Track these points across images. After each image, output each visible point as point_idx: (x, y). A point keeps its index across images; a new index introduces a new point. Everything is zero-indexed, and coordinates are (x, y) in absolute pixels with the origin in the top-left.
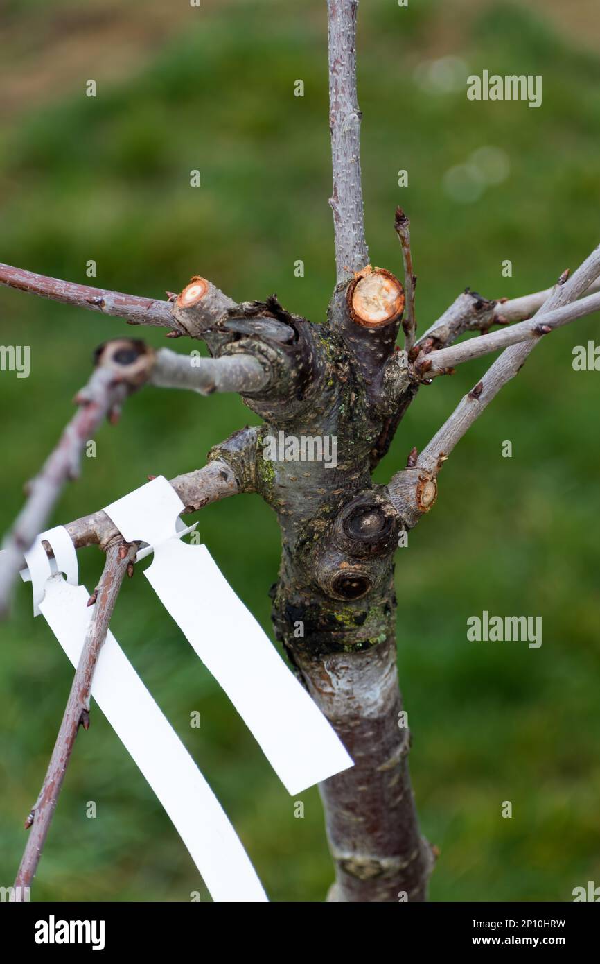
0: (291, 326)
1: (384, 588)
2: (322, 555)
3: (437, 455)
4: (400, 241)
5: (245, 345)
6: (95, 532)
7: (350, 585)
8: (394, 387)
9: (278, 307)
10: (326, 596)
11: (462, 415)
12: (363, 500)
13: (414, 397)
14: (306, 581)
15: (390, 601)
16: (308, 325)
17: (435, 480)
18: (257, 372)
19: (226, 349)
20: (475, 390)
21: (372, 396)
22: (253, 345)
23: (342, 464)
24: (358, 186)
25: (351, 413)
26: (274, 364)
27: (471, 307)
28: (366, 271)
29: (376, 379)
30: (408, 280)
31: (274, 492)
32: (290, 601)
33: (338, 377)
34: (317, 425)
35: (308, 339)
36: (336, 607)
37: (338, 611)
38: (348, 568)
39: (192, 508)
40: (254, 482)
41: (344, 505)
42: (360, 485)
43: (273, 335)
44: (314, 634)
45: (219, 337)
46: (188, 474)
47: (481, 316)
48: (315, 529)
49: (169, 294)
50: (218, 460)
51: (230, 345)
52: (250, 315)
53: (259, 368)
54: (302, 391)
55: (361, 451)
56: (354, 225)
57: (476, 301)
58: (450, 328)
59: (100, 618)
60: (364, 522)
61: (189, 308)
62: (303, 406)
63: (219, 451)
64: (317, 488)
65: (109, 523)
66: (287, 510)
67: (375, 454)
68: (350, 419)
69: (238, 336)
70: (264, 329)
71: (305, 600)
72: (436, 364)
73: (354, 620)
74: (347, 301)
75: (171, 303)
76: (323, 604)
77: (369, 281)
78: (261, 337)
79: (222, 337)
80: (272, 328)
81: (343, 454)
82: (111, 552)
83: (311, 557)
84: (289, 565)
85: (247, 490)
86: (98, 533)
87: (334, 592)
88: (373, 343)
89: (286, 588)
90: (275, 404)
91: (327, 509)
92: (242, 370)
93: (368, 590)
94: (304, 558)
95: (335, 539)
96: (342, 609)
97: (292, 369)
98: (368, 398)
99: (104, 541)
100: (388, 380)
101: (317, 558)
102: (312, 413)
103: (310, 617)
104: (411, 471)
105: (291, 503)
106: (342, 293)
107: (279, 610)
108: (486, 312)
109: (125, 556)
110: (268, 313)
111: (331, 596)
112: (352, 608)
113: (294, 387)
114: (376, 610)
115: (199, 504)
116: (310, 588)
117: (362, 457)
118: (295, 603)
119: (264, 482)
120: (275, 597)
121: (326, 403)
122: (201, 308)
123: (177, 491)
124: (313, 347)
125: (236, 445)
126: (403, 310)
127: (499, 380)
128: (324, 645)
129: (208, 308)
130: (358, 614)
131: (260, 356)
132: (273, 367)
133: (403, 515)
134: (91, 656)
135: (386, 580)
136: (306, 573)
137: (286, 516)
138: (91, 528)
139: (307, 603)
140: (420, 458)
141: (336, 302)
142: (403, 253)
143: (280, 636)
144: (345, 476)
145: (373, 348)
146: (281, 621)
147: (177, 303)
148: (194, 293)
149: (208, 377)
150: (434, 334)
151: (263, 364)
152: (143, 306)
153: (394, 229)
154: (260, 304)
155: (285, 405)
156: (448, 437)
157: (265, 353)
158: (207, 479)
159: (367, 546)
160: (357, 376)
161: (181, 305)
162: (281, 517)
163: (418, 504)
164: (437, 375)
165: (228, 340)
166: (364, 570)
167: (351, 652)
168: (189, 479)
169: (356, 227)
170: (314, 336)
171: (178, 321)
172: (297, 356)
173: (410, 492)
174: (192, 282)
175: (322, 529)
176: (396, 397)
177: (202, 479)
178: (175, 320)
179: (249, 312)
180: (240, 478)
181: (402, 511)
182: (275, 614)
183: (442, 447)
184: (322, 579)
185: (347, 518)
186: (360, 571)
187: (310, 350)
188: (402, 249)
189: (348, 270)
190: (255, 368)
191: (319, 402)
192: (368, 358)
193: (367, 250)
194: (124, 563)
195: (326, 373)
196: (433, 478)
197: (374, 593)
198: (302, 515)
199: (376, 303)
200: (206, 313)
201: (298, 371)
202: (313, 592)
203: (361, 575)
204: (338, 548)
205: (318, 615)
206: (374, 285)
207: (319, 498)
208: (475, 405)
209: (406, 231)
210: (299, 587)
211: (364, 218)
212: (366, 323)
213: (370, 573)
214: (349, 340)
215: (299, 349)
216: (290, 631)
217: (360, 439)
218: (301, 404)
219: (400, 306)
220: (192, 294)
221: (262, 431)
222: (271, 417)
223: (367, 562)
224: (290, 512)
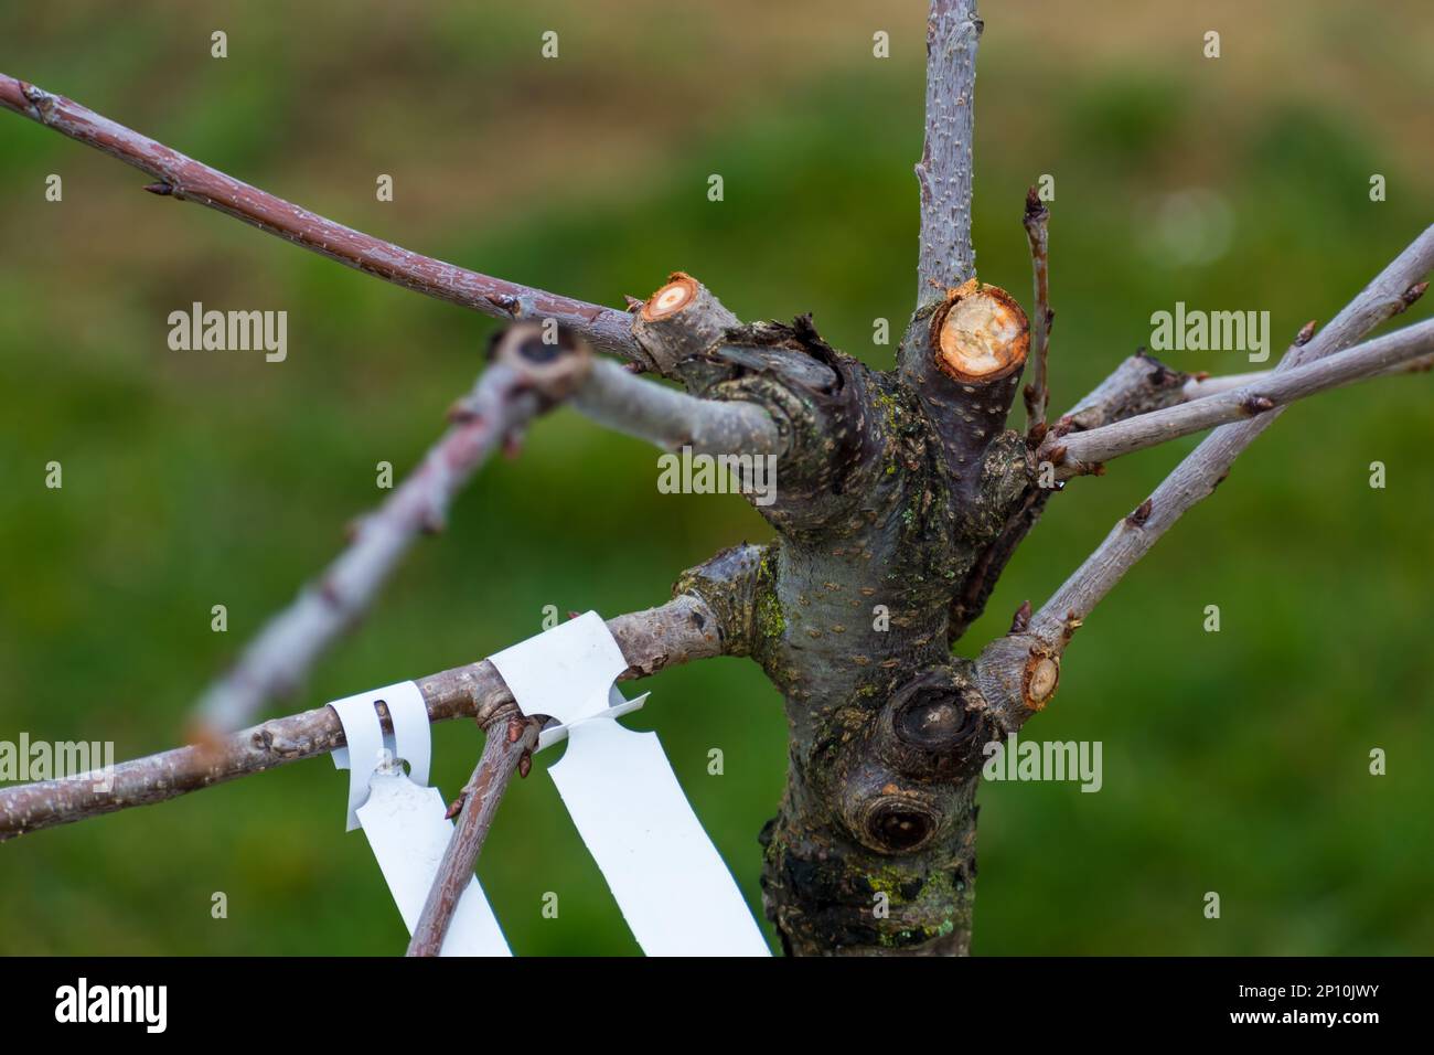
0: (832, 368)
1: (957, 842)
2: (854, 769)
3: (1064, 616)
4: (1031, 246)
5: (750, 386)
6: (469, 696)
7: (897, 826)
8: (999, 489)
9: (813, 334)
10: (854, 844)
11: (1112, 553)
12: (931, 681)
13: (1034, 521)
14: (823, 816)
15: (966, 866)
16: (860, 370)
17: (1057, 659)
18: (767, 433)
19: (718, 392)
20: (1138, 512)
21: (959, 501)
22: (763, 387)
23: (901, 615)
24: (966, 145)
25: (923, 527)
26: (797, 424)
27: (1145, 380)
28: (967, 289)
29: (969, 473)
30: (1037, 317)
31: (782, 655)
32: (794, 850)
33: (905, 461)
34: (863, 542)
35: (859, 391)
36: (871, 866)
37: (875, 872)
38: (896, 794)
39: (639, 670)
40: (748, 636)
41: (898, 686)
42: (929, 657)
43: (801, 376)
44: (830, 910)
45: (708, 372)
46: (637, 614)
47: (1160, 396)
48: (846, 724)
49: (630, 299)
50: (690, 594)
51: (724, 385)
52: (764, 342)
53: (769, 428)
54: (843, 477)
55: (934, 595)
56: (954, 212)
57: (1154, 369)
58: (1105, 411)
59: (467, 838)
60: (930, 717)
61: (662, 322)
62: (841, 504)
63: (693, 579)
64: (854, 653)
65: (494, 681)
66: (800, 689)
67: (960, 614)
68: (920, 536)
69: (739, 371)
70: (785, 366)
71: (820, 850)
72: (1073, 455)
73: (900, 890)
74: (932, 335)
75: (631, 316)
76: (850, 859)
77: (971, 305)
78: (779, 375)
79: (712, 372)
80: (799, 366)
81: (904, 596)
82: (495, 731)
83: (835, 772)
84: (798, 788)
85: (735, 649)
86: (475, 697)
87: (868, 835)
88: (968, 409)
89: (790, 828)
90: (794, 497)
91: (868, 690)
92: (740, 424)
93: (928, 837)
94: (822, 773)
95: (879, 743)
96: (881, 870)
97: (828, 436)
98: (953, 504)
99: (485, 711)
100: (990, 476)
101: (845, 774)
102: (856, 519)
103: (825, 879)
104: (1018, 638)
105: (808, 678)
106: (924, 322)
107: (775, 865)
108: (1170, 391)
109: (517, 740)
110: (796, 344)
111: (864, 842)
112: (898, 870)
113: (827, 470)
114: (939, 877)
115: (651, 663)
116: (830, 828)
117: (936, 606)
118: (801, 853)
119: (765, 637)
120: (770, 842)
121: (881, 503)
122: (681, 324)
123: (617, 638)
124: (866, 405)
125: (723, 571)
126: (1024, 359)
127: (1181, 499)
128: (845, 930)
129: (694, 325)
130: (908, 880)
131: (774, 407)
132: (795, 428)
133: (998, 711)
134: (444, 901)
135: (960, 827)
136: (824, 800)
137: (799, 699)
138: (464, 687)
139: (822, 855)
140: (1034, 619)
141: (914, 337)
142: (1035, 268)
143: (773, 913)
144: (904, 638)
145: (969, 419)
146: (776, 885)
147: (643, 314)
148: (672, 297)
149: (680, 421)
150: (1078, 418)
151: (778, 421)
152: (584, 316)
153: (1022, 225)
154: (783, 327)
155: (811, 500)
156: (1085, 587)
157: (782, 403)
158: (669, 623)
159: (932, 757)
160: (938, 463)
161: (647, 317)
162: (791, 702)
163: (1024, 697)
164: (1075, 475)
165: (722, 376)
166: (924, 800)
167: (892, 947)
168: (638, 621)
169: (957, 215)
170: (870, 388)
171: (641, 345)
172: (837, 415)
173: (1013, 672)
174: (671, 281)
175: (857, 724)
176: (1002, 506)
177: (661, 622)
178: (636, 343)
179: (762, 336)
180: (725, 627)
181: (996, 704)
182: (766, 871)
183: (1074, 605)
184: (850, 812)
185: (902, 707)
186: (917, 802)
187: (861, 409)
188: (1034, 261)
189: (937, 285)
190: (764, 426)
191: (868, 501)
192: (959, 434)
193: (974, 257)
194: (515, 751)
195: (884, 451)
196: (1054, 655)
197: (938, 847)
198: (824, 699)
199: (980, 344)
200: (688, 332)
201: (837, 441)
202: (834, 836)
203: (918, 809)
204: (882, 760)
205: (839, 877)
206: (980, 313)
207: (857, 671)
208: (1135, 538)
209: (1043, 231)
210: (810, 826)
211: (973, 201)
212: (960, 374)
213: (934, 807)
214: (929, 401)
215: (841, 404)
216: (790, 903)
217: (934, 574)
218: (838, 502)
219: (1020, 351)
220: (668, 300)
221: (769, 553)
222: (785, 521)
223: (929, 788)
224: (806, 693)
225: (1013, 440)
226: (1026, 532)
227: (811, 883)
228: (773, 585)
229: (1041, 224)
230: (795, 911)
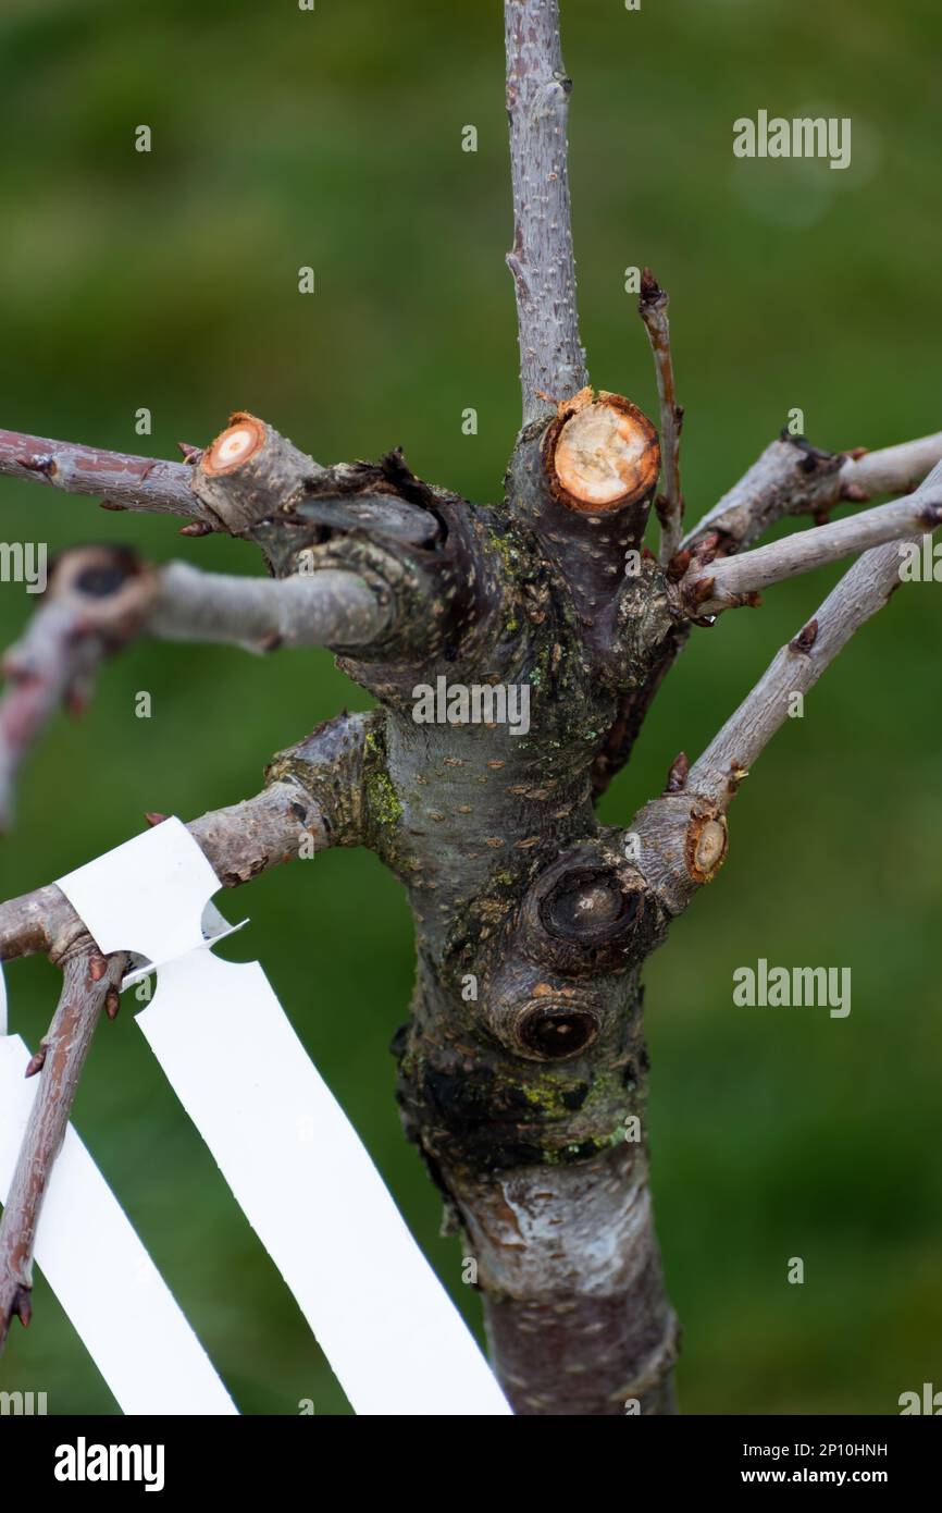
0: (431, 512)
1: (622, 1036)
2: (497, 970)
3: (727, 768)
4: (650, 337)
5: (339, 551)
6: (40, 928)
7: (554, 1031)
8: (639, 633)
9: (405, 473)
10: (505, 1053)
11: (776, 688)
12: (579, 860)
13: (679, 650)
14: (465, 1021)
15: (636, 1061)
16: (465, 510)
17: (723, 818)
18: (364, 606)
19: (301, 560)
20: (802, 637)
21: (595, 652)
22: (355, 550)
23: (535, 788)
24: (563, 228)
25: (554, 685)
26: (398, 590)
27: (794, 469)
28: (581, 400)
29: (603, 617)
30: (666, 416)
31: (400, 843)
32: (434, 1063)
33: (527, 613)
35: (467, 537)
36: (525, 1074)
37: (531, 1081)
38: (549, 995)
39: (236, 881)
40: (359, 824)
41: (541, 869)
42: (573, 828)
43: (396, 530)
44: (483, 1129)
45: (287, 536)
46: (226, 810)
47: (813, 485)
48: (483, 918)
49: (186, 448)
50: (286, 780)
51: (308, 551)
52: (350, 490)
53: (368, 599)
54: (456, 641)
55: (573, 761)
56: (556, 308)
57: (803, 455)
58: (751, 511)
59: (53, 1100)
60: (582, 904)
61: (227, 476)
62: (457, 671)
63: (288, 763)
64: (486, 835)
65: (66, 911)
66: (425, 880)
67: (602, 767)
68: (553, 697)
69: (324, 534)
70: (377, 519)
71: (464, 1061)
72: (723, 586)
73: (562, 1100)
74: (544, 460)
75: (189, 467)
76: (500, 1068)
77: (588, 419)
78: (372, 535)
79: (293, 536)
80: (393, 516)
81: (539, 766)
82: (74, 967)
83: (475, 974)
84: (431, 990)
85: (345, 840)
86: (47, 930)
87: (522, 1045)
88: (596, 545)
89: (425, 1036)
90: (401, 668)
91: (506, 877)
92: (333, 602)
93: (591, 1040)
94: (460, 976)
95: (524, 937)
96: (538, 1079)
97: (435, 598)
98: (586, 655)
99: (59, 946)
100: (628, 619)
101: (487, 975)
103: (474, 1095)
104: (675, 799)
105: (434, 866)
106: (534, 443)
107: (412, 1081)
108: (824, 479)
109: (101, 976)
110: (386, 485)
111: (516, 1052)
112: (558, 1076)
113: (438, 634)
114: (606, 1079)
115: (249, 868)
116: (473, 1036)
117: (577, 772)
118: (443, 1065)
119: (379, 824)
120: (403, 1054)
121: (503, 665)
122: (250, 476)
123: (205, 845)
124: (476, 553)
125: (322, 751)
126: (656, 478)
127: (851, 616)
128: (502, 1150)
129: (265, 477)
130: (571, 1087)
131: (369, 574)
132: (397, 595)
133: (660, 888)
134: (34, 1177)
135: (626, 1019)
137: (425, 892)
138: (32, 920)
139: (468, 1067)
140: (692, 773)
141: (524, 461)
142: (656, 362)
143: (413, 1133)
144: (543, 812)
145: (597, 555)
146: (417, 1104)
147: (203, 467)
148: (235, 446)
149: (265, 617)
150: (720, 523)
151: (376, 589)
152: (133, 472)
153: (639, 316)
154: (369, 467)
155: (421, 671)
156: (749, 730)
157: (379, 568)
158: (265, 818)
159: (588, 952)
160: (566, 610)
161: (209, 471)
162: (415, 894)
163: (689, 866)
164: (727, 608)
165: (305, 540)
166: (583, 999)
167: (558, 1164)
168: (227, 820)
169: (561, 311)
170: (478, 530)
171: (205, 504)
172: (444, 572)
173: (674, 842)
174: (233, 424)
175: (496, 918)
176: (644, 652)
177: (255, 818)
178: (199, 501)
179: (346, 483)
180: (332, 817)
181: (657, 881)
182: (403, 1087)
183: (738, 751)
184: (497, 1019)
185: (548, 895)
186: (574, 1002)
187: (470, 559)
188: (655, 353)
189: (545, 398)
190: (361, 597)
191: (488, 664)
192: (587, 574)
193: (584, 356)
194: (100, 989)
195: (502, 605)
196: (719, 814)
197: (602, 1045)
198: (456, 889)
199: (602, 464)
200: (259, 486)
201: (447, 603)
202: (480, 1043)
203: (576, 1010)
204: (529, 956)
205: (490, 1091)
206: (598, 428)
207: (491, 856)
208: (802, 666)
209: (661, 318)
210: (451, 1034)
211: (577, 291)
212: (584, 504)
213: (595, 1005)
214: (548, 538)
215: (448, 558)
216: (435, 1124)
217: (572, 738)
218: (453, 669)
219: (649, 469)
220: (231, 448)
221: (375, 723)
222: (392, 694)
223: (587, 984)
224: (433, 884)
225: (651, 574)
226: (671, 663)
227: (458, 1101)
228: (383, 763)
229: (660, 311)
230: (440, 1133)
